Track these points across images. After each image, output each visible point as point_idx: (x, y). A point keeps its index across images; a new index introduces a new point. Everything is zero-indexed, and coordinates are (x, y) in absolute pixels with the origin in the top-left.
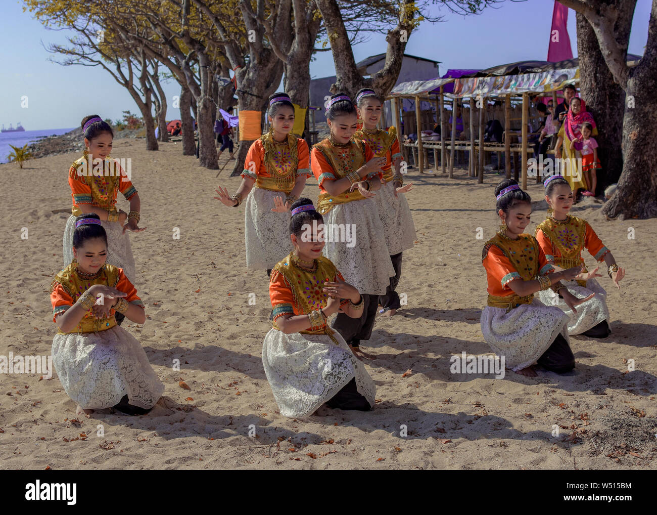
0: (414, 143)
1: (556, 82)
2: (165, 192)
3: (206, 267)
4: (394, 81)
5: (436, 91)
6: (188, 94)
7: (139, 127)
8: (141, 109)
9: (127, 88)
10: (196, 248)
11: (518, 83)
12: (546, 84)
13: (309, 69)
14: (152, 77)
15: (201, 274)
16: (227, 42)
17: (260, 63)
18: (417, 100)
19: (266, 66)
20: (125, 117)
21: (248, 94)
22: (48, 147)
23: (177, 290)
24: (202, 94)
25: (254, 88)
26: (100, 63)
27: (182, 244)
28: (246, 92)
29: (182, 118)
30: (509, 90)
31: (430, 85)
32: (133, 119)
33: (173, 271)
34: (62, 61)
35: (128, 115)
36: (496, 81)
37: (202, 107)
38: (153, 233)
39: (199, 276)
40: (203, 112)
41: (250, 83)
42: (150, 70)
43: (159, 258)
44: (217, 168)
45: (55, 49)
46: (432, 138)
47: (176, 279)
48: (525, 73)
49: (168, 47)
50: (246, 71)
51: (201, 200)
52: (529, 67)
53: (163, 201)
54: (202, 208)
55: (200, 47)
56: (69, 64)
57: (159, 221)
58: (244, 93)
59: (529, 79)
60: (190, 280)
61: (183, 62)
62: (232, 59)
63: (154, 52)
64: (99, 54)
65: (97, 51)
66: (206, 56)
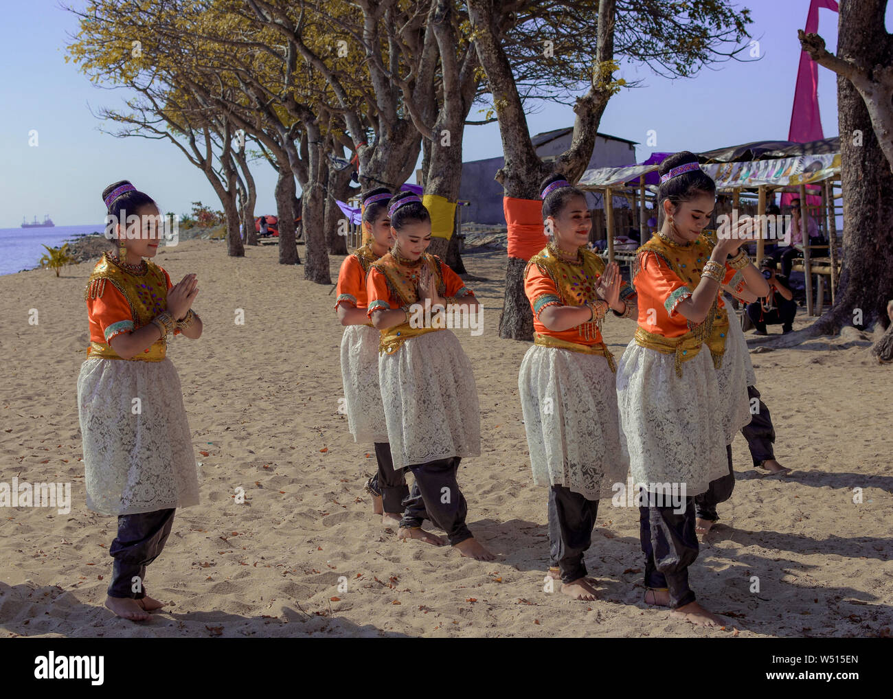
0: (602, 252)
1: (806, 171)
2: (260, 314)
3: (330, 418)
4: (584, 167)
5: (634, 182)
6: (289, 180)
7: (214, 225)
8: (222, 200)
9: (204, 170)
10: (314, 391)
11: (752, 172)
12: (791, 174)
13: (461, 149)
14: (237, 155)
15: (325, 427)
16: (348, 110)
17: (392, 139)
18: (608, 193)
19: (401, 143)
20: (195, 210)
21: (376, 181)
22: (87, 248)
23: (294, 448)
24: (311, 180)
25: (384, 174)
26: (167, 135)
27: (293, 385)
28: (373, 178)
29: (279, 213)
30: (740, 182)
31: (629, 172)
32: (205, 212)
33: (285, 422)
34: (115, 132)
35: (199, 207)
36: (719, 169)
37: (309, 198)
38: (251, 369)
39: (323, 430)
40: (311, 205)
41: (378, 166)
42: (235, 145)
43: (263, 404)
44: (329, 282)
45: (106, 114)
46: (628, 246)
47: (291, 432)
48: (761, 159)
49: (263, 115)
50: (373, 149)
51: (311, 325)
52: (766, 150)
53: (259, 326)
54: (314, 336)
55: (308, 116)
56: (125, 135)
57: (258, 353)
58: (369, 180)
59: (766, 167)
60: (309, 434)
61: (285, 136)
62: (355, 134)
63: (244, 122)
64: (165, 123)
65: (164, 119)
66: (316, 128)
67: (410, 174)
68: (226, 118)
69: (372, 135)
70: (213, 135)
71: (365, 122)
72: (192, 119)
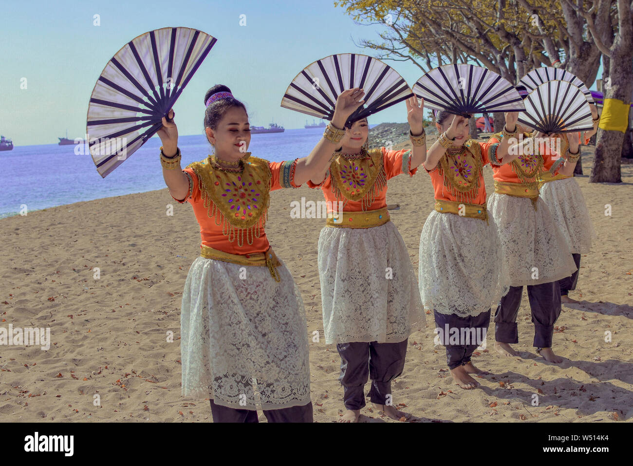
16: (545, 36)
17: (580, 57)
19: (586, 60)
20: (430, 113)
26: (410, 58)
45: (365, 44)
49: (482, 41)
55: (515, 41)
61: (498, 57)
62: (551, 53)
63: (466, 46)
64: (408, 49)
65: (407, 46)
66: (522, 50)
67: (593, 83)
68: (453, 44)
69: (563, 55)
70: (443, 57)
71: (557, 45)
72: (427, 46)
